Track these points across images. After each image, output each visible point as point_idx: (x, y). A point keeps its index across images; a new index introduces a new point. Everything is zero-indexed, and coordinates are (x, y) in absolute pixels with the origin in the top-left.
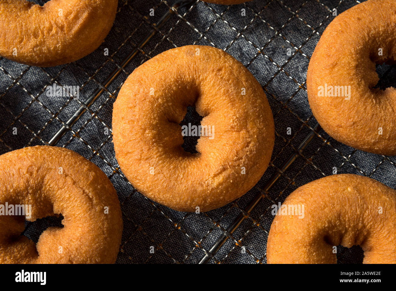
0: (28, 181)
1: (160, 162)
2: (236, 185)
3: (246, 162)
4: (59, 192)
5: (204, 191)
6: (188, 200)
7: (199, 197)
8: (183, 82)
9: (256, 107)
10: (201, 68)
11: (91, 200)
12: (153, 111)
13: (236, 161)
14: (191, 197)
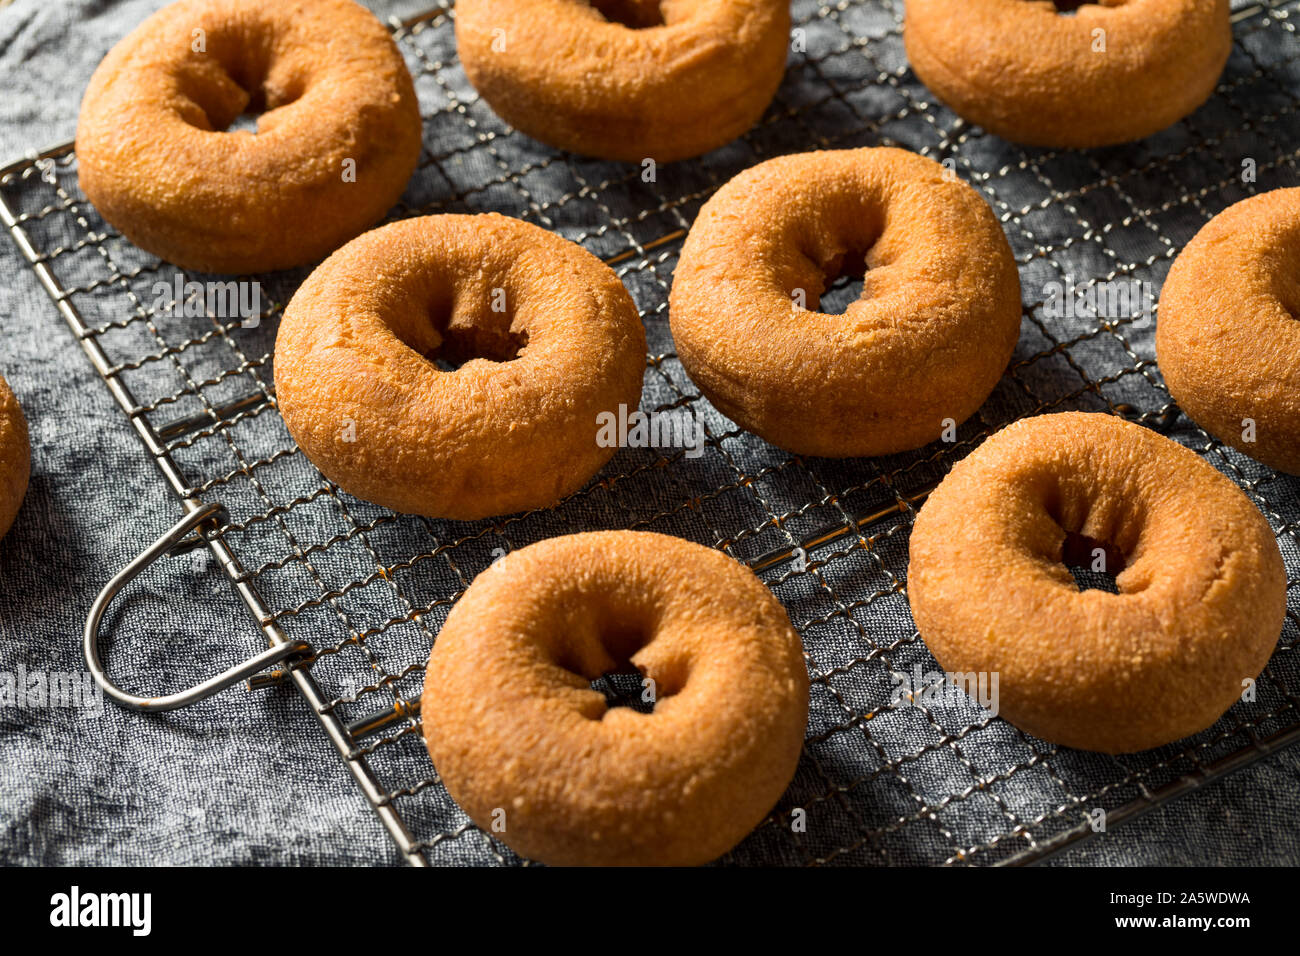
0: (488, 246)
1: (760, 288)
2: (897, 363)
3: (932, 332)
4: (540, 281)
5: (829, 349)
6: (790, 360)
7: (814, 358)
8: (855, 185)
9: (988, 258)
10: (901, 170)
11: (598, 307)
12: (778, 209)
13: (911, 321)
14: (799, 355)
